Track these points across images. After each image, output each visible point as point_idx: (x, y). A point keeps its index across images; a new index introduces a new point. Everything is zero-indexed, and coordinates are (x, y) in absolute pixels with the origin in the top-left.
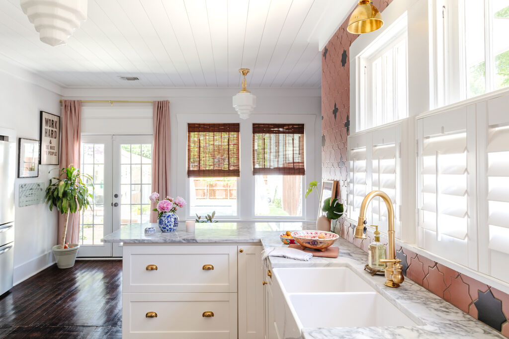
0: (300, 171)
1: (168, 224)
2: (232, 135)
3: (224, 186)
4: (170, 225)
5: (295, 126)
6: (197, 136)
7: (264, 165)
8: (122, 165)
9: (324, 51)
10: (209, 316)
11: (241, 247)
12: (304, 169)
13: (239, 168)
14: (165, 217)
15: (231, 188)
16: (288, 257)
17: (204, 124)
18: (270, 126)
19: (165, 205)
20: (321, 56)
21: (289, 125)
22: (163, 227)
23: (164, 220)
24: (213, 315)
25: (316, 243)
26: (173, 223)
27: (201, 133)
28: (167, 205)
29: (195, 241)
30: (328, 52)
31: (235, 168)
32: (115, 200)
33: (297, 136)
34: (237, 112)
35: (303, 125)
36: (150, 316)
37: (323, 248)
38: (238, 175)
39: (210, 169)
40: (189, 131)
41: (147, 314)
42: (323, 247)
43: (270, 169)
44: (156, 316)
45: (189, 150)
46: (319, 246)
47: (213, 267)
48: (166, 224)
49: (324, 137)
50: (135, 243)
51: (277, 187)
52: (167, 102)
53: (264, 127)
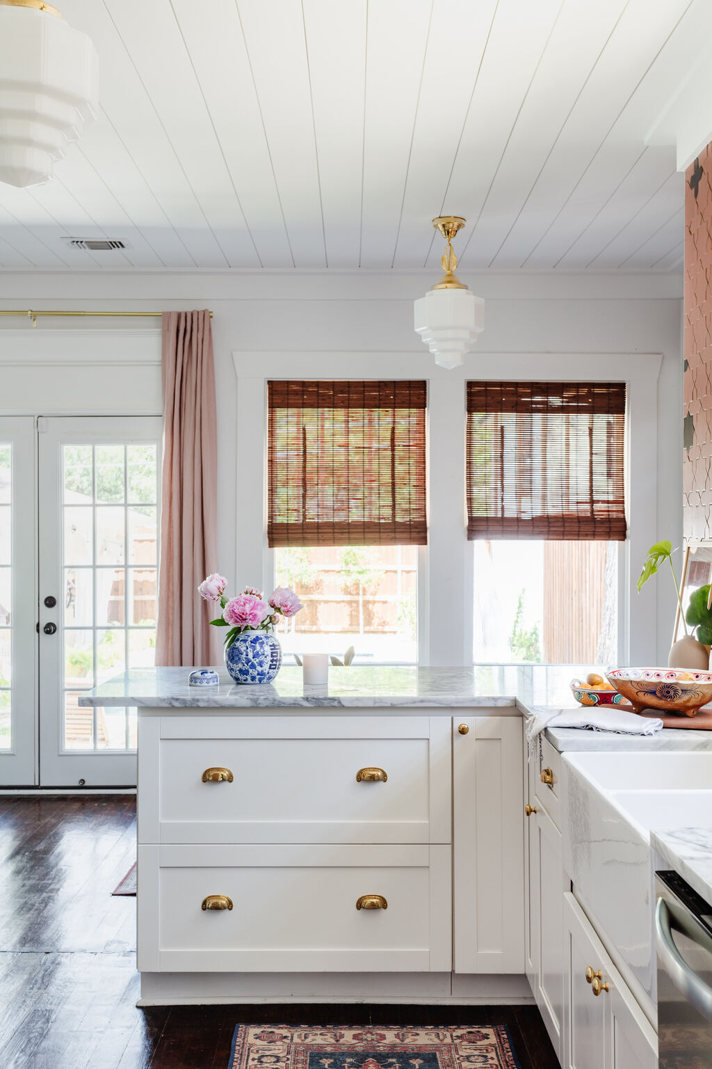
0: (614, 528)
1: (256, 661)
2: (403, 417)
3: (347, 591)
4: (261, 664)
5: (597, 391)
6: (295, 419)
7: (503, 508)
8: (66, 508)
9: (693, 173)
10: (373, 907)
11: (462, 720)
12: (624, 520)
13: (425, 516)
14: (245, 641)
15: (369, 597)
16: (598, 729)
17: (318, 384)
18: (521, 390)
19: (247, 609)
20: (682, 185)
21: (577, 386)
22: (241, 671)
23: (243, 649)
24: (384, 904)
25: (672, 693)
26: (269, 658)
27: (306, 410)
28: (253, 608)
29: (336, 704)
30: (704, 177)
31: (415, 517)
32: (48, 616)
33: (601, 420)
34: (427, 346)
35: (622, 386)
36: (212, 906)
37: (690, 708)
38: (423, 540)
39: (336, 520)
40: (273, 406)
41: (205, 903)
42: (690, 704)
43: (518, 520)
44: (230, 906)
45: (271, 461)
46: (681, 700)
47: (385, 775)
48: (248, 661)
49: (689, 421)
50: (173, 707)
51: (524, 590)
52: (206, 316)
53: (502, 393)
